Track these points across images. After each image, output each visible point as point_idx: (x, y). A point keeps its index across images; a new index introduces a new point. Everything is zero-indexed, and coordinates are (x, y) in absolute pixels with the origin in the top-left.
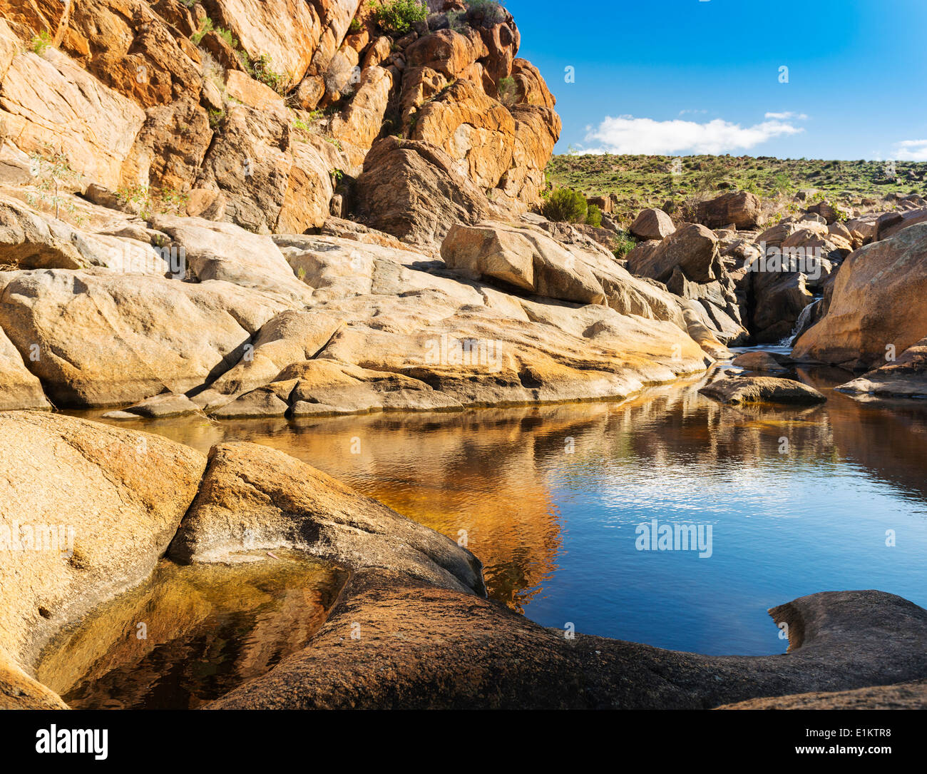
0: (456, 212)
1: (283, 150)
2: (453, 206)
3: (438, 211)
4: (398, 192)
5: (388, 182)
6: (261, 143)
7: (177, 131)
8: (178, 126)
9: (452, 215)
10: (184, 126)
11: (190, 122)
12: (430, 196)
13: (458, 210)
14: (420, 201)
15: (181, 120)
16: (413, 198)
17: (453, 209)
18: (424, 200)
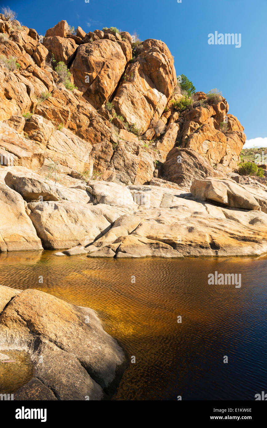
0: (201, 174)
1: (137, 155)
2: (200, 172)
3: (194, 173)
4: (178, 167)
5: (174, 164)
6: (130, 153)
7: (102, 151)
8: (102, 149)
9: (199, 175)
10: (104, 149)
11: (106, 148)
12: (190, 168)
13: (201, 173)
14: (187, 170)
15: (103, 147)
16: (184, 169)
17: (200, 173)
18: (188, 170)
